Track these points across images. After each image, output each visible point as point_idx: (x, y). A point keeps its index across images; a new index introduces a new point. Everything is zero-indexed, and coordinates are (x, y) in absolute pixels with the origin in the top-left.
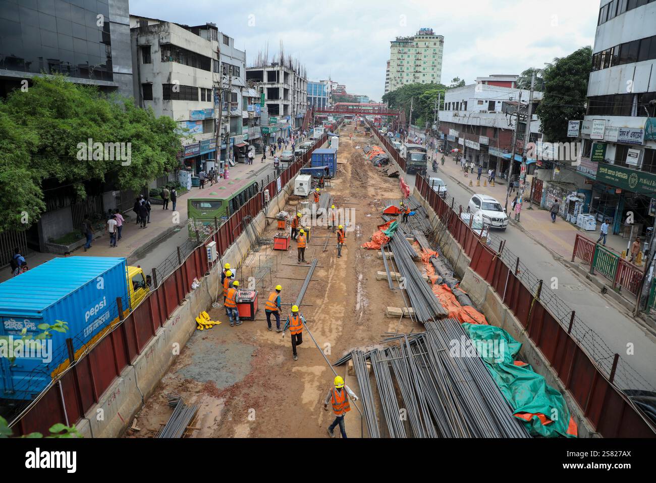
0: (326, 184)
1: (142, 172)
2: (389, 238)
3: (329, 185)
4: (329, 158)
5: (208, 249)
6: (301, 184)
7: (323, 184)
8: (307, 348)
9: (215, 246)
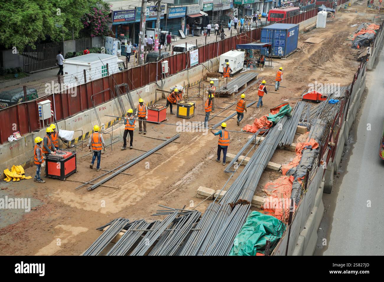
0: (266, 63)
1: (24, 29)
2: (271, 123)
3: (270, 65)
4: (281, 35)
5: (39, 106)
6: (227, 61)
7: (263, 63)
8: (88, 210)
9: (50, 105)
